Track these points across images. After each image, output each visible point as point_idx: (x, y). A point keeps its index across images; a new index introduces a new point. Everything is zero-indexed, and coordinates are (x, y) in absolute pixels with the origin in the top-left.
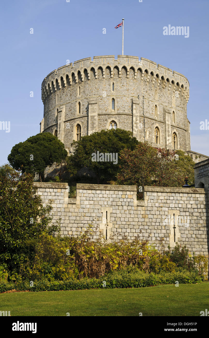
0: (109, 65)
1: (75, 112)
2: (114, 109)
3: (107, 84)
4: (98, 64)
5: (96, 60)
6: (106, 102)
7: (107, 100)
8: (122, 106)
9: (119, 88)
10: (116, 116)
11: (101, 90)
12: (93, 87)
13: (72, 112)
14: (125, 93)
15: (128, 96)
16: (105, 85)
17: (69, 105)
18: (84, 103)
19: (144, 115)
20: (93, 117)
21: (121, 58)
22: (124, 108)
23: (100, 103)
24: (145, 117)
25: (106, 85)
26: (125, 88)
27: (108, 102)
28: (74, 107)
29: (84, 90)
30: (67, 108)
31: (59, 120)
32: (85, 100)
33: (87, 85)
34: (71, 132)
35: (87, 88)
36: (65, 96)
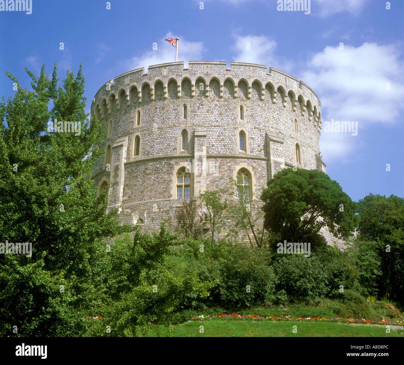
0: (292, 90)
1: (234, 146)
2: (300, 163)
3: (289, 119)
4: (279, 81)
5: (276, 74)
6: (290, 147)
7: (291, 144)
8: (308, 161)
9: (303, 131)
11: (282, 124)
12: (270, 115)
13: (226, 144)
14: (310, 142)
15: (312, 148)
16: (286, 119)
17: (217, 129)
18: (254, 135)
20: (277, 164)
27: (292, 147)
28: (231, 136)
29: (252, 114)
30: (211, 133)
31: (198, 150)
32: (255, 131)
33: (259, 108)
34: (226, 178)
35: (259, 113)
36: (206, 112)
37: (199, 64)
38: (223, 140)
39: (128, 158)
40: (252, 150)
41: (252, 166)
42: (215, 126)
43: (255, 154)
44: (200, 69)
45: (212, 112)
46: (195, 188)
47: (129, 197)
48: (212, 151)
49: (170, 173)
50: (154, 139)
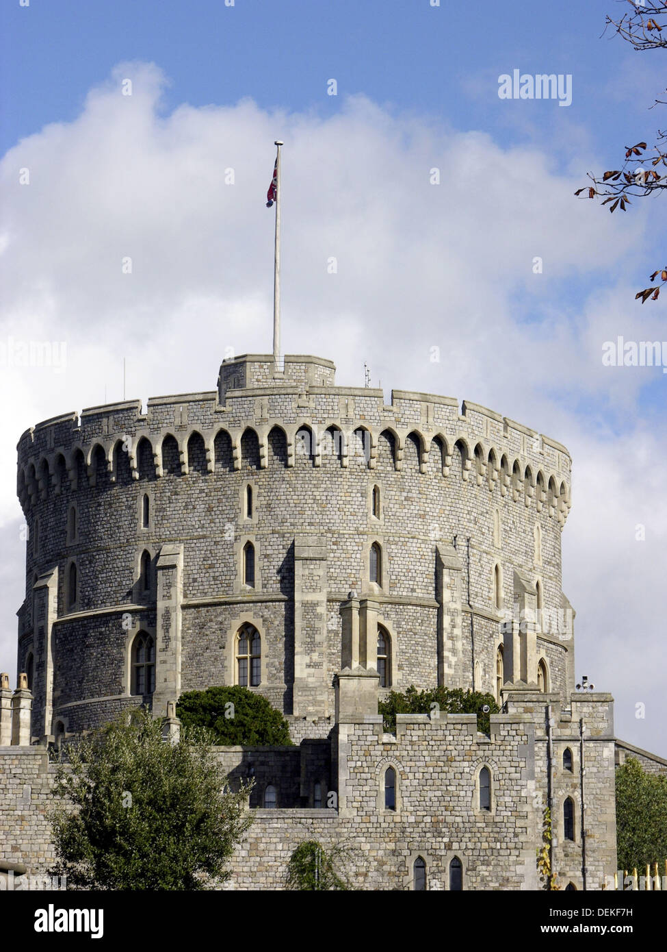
0: (363, 425)
1: (232, 577)
2: (380, 585)
3: (356, 491)
4: (326, 416)
5: (320, 400)
6: (353, 556)
7: (356, 548)
8: (406, 574)
9: (397, 506)
10: (387, 609)
11: (336, 509)
12: (306, 497)
13: (217, 574)
14: (416, 526)
15: (423, 538)
16: (347, 494)
17: (202, 544)
18: (270, 547)
19: (470, 606)
20: (310, 606)
21: (406, 401)
22: (413, 579)
23: (332, 555)
24: (476, 614)
25: (353, 495)
26: (414, 509)
27: (358, 556)
28: (228, 557)
29: (270, 502)
30: (191, 553)
31: (164, 596)
32: (272, 540)
33: (283, 486)
34: (215, 648)
35: (283, 497)
36: (182, 508)
37: (165, 404)
38: (212, 566)
39: (57, 612)
40: (266, 582)
41: (262, 617)
43: (269, 592)
44: (168, 417)
45: (194, 508)
46: (158, 675)
47: (62, 691)
48: (193, 592)
49: (120, 646)
50: (97, 573)
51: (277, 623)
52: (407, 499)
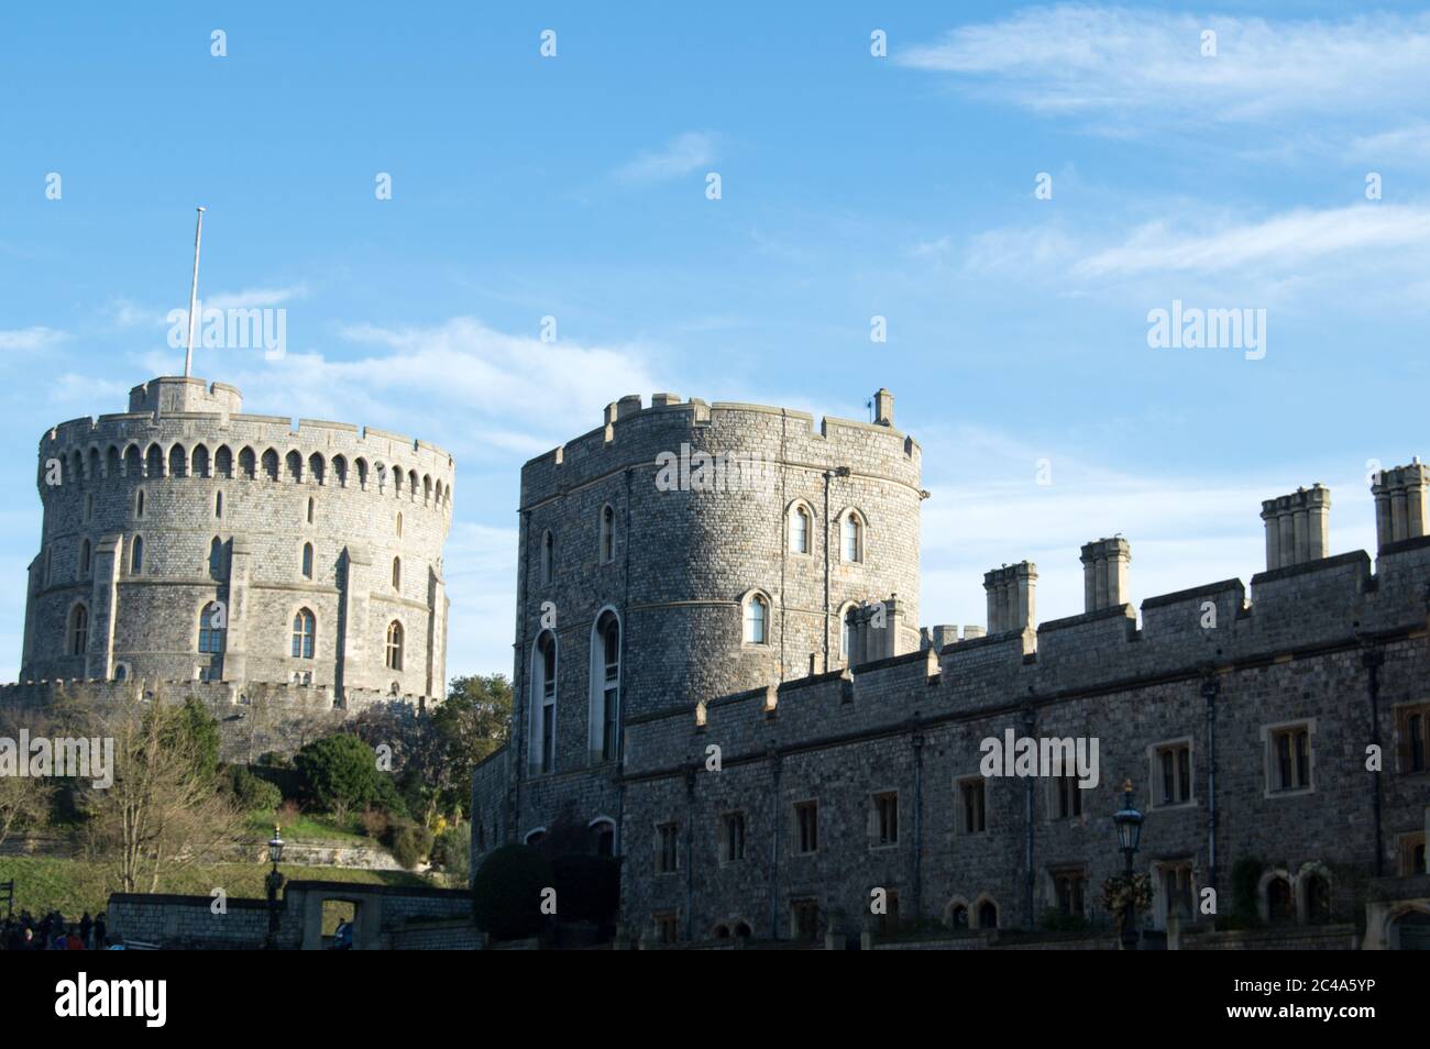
0: (399, 464)
1: (292, 568)
2: (398, 589)
3: (387, 514)
4: (377, 452)
8: (413, 583)
9: (412, 530)
11: (375, 526)
12: (355, 514)
13: (280, 564)
15: (423, 555)
16: (382, 515)
17: (268, 538)
18: (326, 548)
25: (385, 517)
28: (291, 552)
29: (327, 513)
30: (258, 545)
31: (237, 577)
32: (328, 544)
34: (277, 623)
37: (245, 420)
38: (276, 558)
39: (122, 573)
40: (322, 576)
41: (319, 604)
42: (265, 533)
43: (324, 584)
44: (248, 431)
45: (263, 508)
46: (228, 639)
47: (123, 640)
48: (258, 576)
49: (190, 611)
50: (167, 548)
51: (329, 610)
52: (417, 525)
